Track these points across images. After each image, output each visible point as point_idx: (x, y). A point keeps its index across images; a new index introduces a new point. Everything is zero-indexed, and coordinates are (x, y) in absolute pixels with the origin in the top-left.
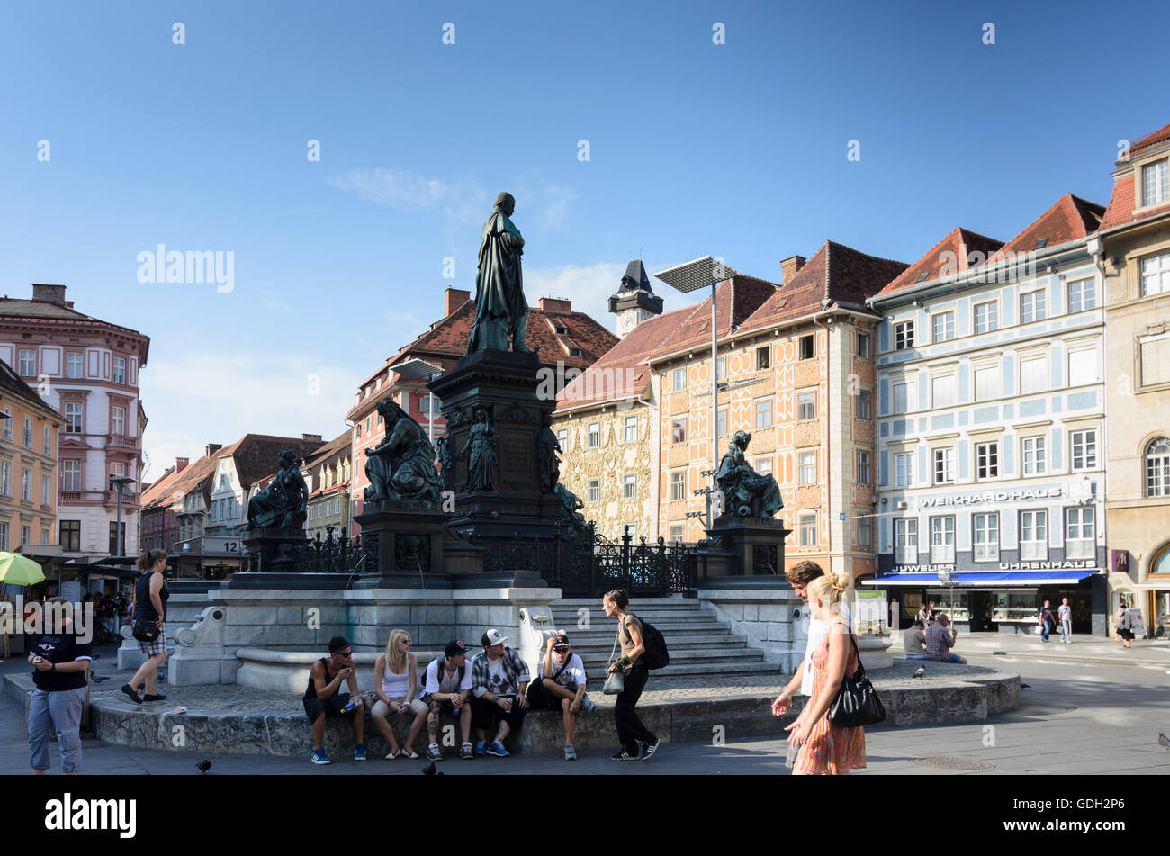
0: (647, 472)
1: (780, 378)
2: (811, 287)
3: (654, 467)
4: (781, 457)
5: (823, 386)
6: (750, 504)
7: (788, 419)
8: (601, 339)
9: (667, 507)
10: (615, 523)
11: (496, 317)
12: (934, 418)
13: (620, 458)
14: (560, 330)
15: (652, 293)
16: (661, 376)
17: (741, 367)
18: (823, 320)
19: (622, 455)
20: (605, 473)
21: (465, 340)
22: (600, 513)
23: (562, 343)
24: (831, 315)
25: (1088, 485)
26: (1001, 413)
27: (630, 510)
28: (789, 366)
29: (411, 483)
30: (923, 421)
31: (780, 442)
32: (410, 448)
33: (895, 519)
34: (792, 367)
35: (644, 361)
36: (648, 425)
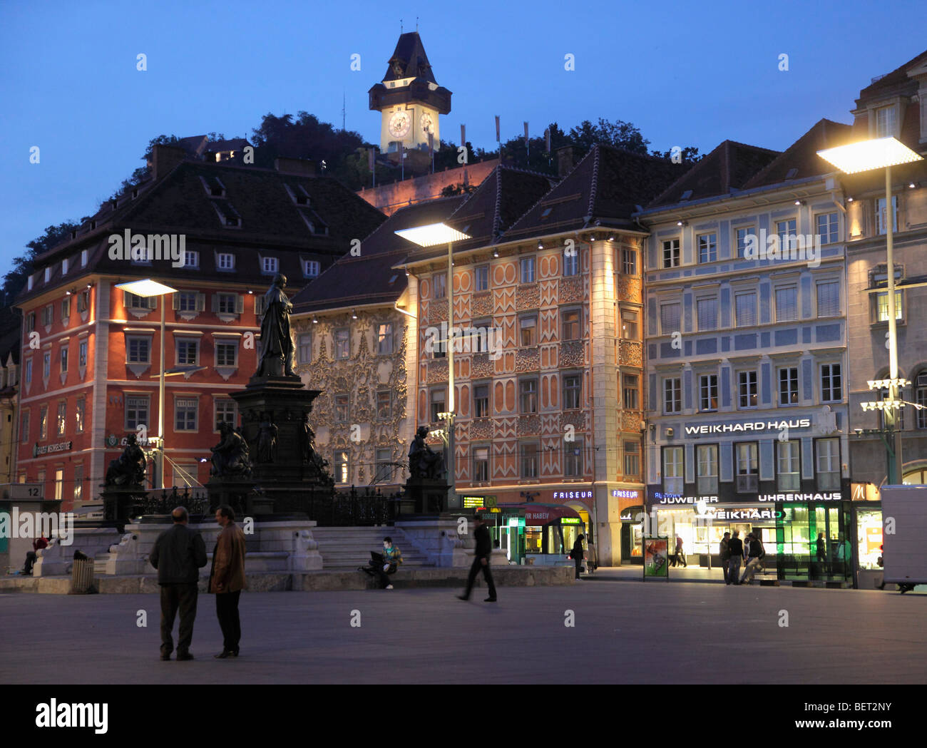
0: (403, 390)
1: (545, 293)
2: (576, 196)
3: (410, 385)
4: (545, 378)
5: (587, 305)
6: (427, 470)
7: (553, 338)
12: (699, 342)
13: (373, 372)
14: (302, 200)
15: (435, 82)
16: (419, 281)
17: (505, 279)
18: (584, 236)
19: (375, 369)
20: (356, 389)
23: (304, 218)
24: (593, 232)
25: (833, 415)
27: (384, 432)
28: (553, 281)
30: (688, 345)
31: (545, 363)
33: (662, 448)
34: (557, 283)
35: (400, 264)
36: (405, 336)
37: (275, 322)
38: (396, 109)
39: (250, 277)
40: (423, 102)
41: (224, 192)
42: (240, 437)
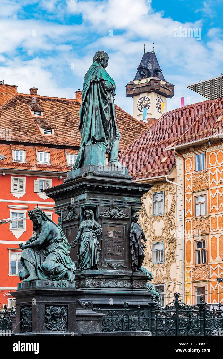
8: (128, 125)
9: (191, 270)
11: (97, 141)
13: (149, 228)
15: (164, 80)
16: (184, 160)
19: (152, 225)
27: (159, 273)
29: (55, 268)
32: (52, 243)
35: (170, 147)
36: (173, 200)
38: (142, 95)
39: (60, 168)
40: (157, 92)
41: (42, 113)
42: (58, 230)
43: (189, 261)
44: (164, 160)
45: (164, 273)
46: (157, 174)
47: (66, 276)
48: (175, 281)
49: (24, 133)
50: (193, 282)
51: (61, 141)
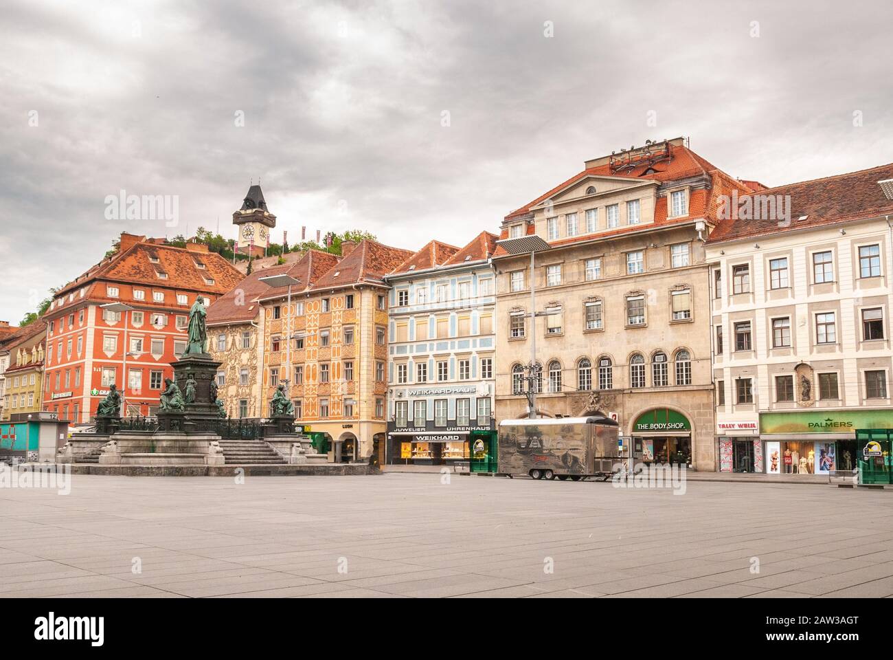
0: (254, 368)
1: (335, 318)
3: (259, 364)
4: (334, 363)
5: (358, 324)
6: (282, 409)
7: (339, 342)
9: (267, 390)
10: (234, 399)
11: (196, 341)
12: (417, 346)
13: (238, 358)
14: (200, 265)
16: (265, 310)
17: (313, 309)
18: (357, 287)
19: (240, 356)
20: (229, 367)
21: (134, 271)
22: (224, 392)
23: (201, 275)
24: (363, 286)
25: (487, 387)
26: (449, 345)
27: (244, 391)
28: (340, 311)
29: (175, 404)
30: (411, 347)
31: (334, 355)
32: (174, 393)
33: (396, 402)
34: (342, 312)
35: (255, 300)
36: (257, 339)
37: (197, 322)
38: (246, 224)
39: (172, 305)
40: (261, 222)
41: (158, 260)
42: (177, 387)
43: (265, 383)
44: (251, 308)
45: (248, 391)
46: (245, 319)
47: (180, 408)
48: (255, 397)
49: (144, 276)
50: (268, 399)
51: (173, 284)
